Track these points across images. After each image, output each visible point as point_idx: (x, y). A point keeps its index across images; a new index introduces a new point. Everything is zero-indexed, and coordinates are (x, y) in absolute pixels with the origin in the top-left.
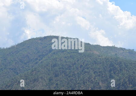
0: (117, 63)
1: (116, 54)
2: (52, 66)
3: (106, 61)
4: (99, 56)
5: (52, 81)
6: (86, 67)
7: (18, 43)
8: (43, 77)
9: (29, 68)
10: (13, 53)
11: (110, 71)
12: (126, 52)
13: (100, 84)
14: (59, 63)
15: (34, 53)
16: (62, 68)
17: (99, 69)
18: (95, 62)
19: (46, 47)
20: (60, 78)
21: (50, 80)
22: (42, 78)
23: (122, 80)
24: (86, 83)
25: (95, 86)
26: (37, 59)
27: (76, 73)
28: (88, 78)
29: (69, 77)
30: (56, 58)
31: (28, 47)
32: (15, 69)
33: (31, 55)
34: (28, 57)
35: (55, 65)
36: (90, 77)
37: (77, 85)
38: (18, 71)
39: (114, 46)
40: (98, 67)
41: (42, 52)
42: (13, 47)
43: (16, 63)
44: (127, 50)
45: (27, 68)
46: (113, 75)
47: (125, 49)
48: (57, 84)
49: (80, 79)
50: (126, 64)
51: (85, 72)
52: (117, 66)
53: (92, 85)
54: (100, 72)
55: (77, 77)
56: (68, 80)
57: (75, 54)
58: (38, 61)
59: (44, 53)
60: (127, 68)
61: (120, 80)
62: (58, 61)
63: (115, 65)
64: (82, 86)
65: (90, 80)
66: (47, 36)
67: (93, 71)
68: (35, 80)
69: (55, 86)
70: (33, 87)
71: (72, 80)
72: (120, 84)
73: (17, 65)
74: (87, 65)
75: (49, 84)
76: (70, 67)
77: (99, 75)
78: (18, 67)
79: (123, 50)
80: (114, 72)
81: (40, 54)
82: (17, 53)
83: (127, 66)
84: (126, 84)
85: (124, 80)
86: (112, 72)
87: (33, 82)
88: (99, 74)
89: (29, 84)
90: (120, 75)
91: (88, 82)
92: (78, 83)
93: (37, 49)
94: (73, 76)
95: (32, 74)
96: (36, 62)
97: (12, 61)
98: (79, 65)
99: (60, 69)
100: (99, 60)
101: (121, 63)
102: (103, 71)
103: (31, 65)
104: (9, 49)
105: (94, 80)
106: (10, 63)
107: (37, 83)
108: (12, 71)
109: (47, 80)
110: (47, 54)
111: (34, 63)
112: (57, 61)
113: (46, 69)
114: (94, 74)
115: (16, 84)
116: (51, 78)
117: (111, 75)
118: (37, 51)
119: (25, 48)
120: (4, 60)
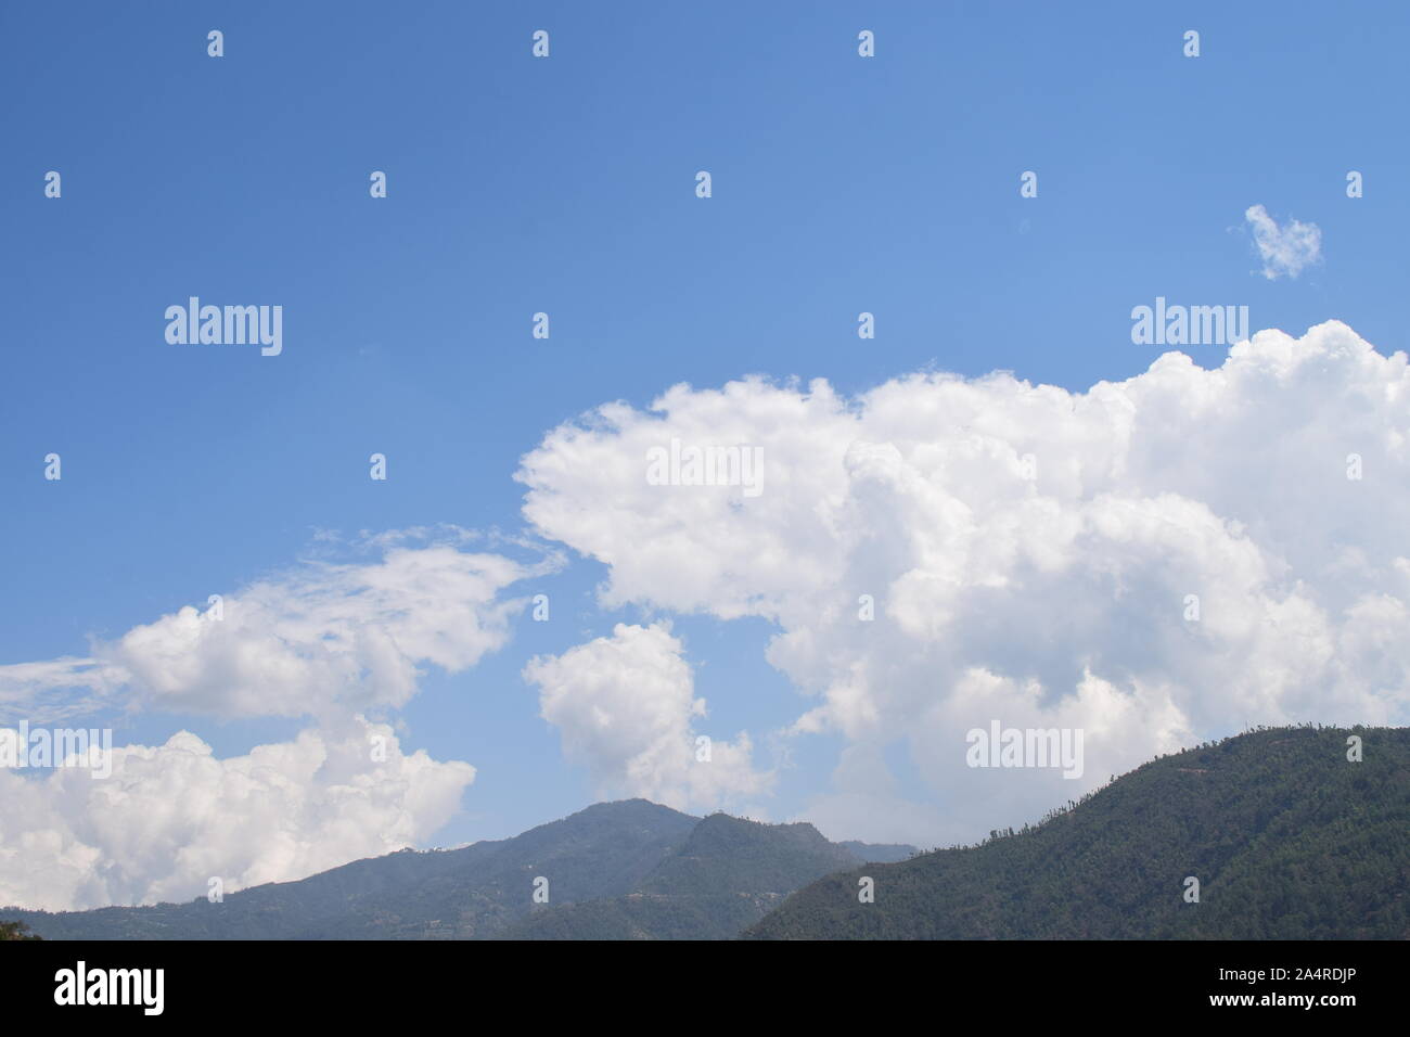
7: (1083, 794)
10: (1058, 857)
14: (1306, 891)
15: (1175, 845)
19: (1239, 798)
30: (1287, 863)
31: (1139, 810)
33: (1155, 856)
34: (1142, 869)
41: (1216, 832)
42: (1056, 823)
59: (1227, 841)
62: (1297, 878)
66: (1241, 736)
81: (1209, 846)
82: (1081, 853)
93: (1186, 818)
97: (1053, 899)
103: (1158, 914)
104: (1039, 832)
110: (1245, 840)
112: (1292, 878)
118: (1188, 828)
119: (1119, 822)
120: (1015, 897)
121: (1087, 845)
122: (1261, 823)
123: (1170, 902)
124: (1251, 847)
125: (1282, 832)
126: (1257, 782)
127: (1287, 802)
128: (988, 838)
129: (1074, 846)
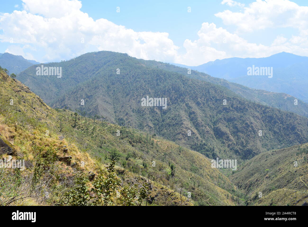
0: (162, 74)
1: (158, 67)
2: (108, 76)
3: (153, 72)
4: (147, 68)
5: (109, 88)
6: (137, 77)
7: (76, 57)
8: (103, 85)
9: (88, 78)
10: (73, 65)
11: (157, 80)
12: (164, 65)
13: (149, 91)
14: (114, 74)
15: (91, 65)
16: (117, 78)
17: (148, 78)
18: (144, 73)
19: (101, 60)
20: (116, 86)
21: (108, 87)
22: (101, 86)
23: (167, 88)
24: (139, 89)
25: (146, 92)
26: (94, 70)
27: (129, 82)
28: (140, 86)
29: (124, 85)
30: (112, 70)
31: (86, 60)
32: (76, 79)
33: (88, 67)
34: (86, 68)
35: (111, 75)
36: (142, 85)
37: (131, 92)
38: (79, 81)
39: (155, 60)
40: (147, 77)
41: (98, 64)
42: (72, 60)
43: (76, 73)
44: (164, 63)
45: (86, 78)
46: (159, 83)
47: (162, 63)
48: (114, 91)
49: (133, 87)
50: (169, 75)
51: (137, 81)
52: (162, 76)
53: (143, 91)
54: (149, 81)
55: (131, 85)
56: (123, 88)
57: (127, 66)
58: (95, 71)
59: (100, 66)
60: (170, 78)
61: (165, 87)
63: (161, 75)
64: (136, 92)
65: (141, 88)
66: (101, 51)
67: (143, 80)
68: (96, 88)
69: (112, 92)
70: (95, 93)
71: (126, 87)
72: (165, 90)
73: (78, 75)
74: (138, 75)
75: (107, 90)
76: (124, 77)
77: (148, 84)
78: (78, 77)
79: (162, 64)
80: (160, 81)
81: (97, 66)
82: (77, 65)
83: (170, 76)
84: (170, 91)
85: (168, 87)
86: (159, 81)
87: (95, 89)
88: (148, 82)
89: (91, 90)
90: (166, 84)
91: (140, 89)
92: (132, 90)
93: (93, 62)
94: (127, 84)
95: (93, 83)
96: (93, 72)
97: (72, 71)
98: (132, 75)
99: (115, 78)
100: (147, 72)
101: (165, 74)
102: (152, 80)
104: (69, 61)
105: (144, 87)
106: (71, 73)
107: (98, 90)
108: (73, 80)
109: (106, 87)
110: (103, 66)
111: (92, 73)
112: (112, 72)
113: (104, 78)
114: (144, 83)
115: (80, 90)
116: (109, 86)
117: (157, 84)
118: (93, 63)
119: (83, 61)
120: (66, 70)
121: (78, 64)
122: (105, 64)
123: (90, 73)
124: (104, 67)
125: (109, 65)
126: (104, 58)
127: (109, 61)
128: (61, 61)
129: (75, 64)
